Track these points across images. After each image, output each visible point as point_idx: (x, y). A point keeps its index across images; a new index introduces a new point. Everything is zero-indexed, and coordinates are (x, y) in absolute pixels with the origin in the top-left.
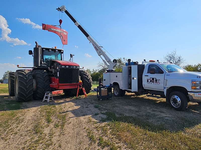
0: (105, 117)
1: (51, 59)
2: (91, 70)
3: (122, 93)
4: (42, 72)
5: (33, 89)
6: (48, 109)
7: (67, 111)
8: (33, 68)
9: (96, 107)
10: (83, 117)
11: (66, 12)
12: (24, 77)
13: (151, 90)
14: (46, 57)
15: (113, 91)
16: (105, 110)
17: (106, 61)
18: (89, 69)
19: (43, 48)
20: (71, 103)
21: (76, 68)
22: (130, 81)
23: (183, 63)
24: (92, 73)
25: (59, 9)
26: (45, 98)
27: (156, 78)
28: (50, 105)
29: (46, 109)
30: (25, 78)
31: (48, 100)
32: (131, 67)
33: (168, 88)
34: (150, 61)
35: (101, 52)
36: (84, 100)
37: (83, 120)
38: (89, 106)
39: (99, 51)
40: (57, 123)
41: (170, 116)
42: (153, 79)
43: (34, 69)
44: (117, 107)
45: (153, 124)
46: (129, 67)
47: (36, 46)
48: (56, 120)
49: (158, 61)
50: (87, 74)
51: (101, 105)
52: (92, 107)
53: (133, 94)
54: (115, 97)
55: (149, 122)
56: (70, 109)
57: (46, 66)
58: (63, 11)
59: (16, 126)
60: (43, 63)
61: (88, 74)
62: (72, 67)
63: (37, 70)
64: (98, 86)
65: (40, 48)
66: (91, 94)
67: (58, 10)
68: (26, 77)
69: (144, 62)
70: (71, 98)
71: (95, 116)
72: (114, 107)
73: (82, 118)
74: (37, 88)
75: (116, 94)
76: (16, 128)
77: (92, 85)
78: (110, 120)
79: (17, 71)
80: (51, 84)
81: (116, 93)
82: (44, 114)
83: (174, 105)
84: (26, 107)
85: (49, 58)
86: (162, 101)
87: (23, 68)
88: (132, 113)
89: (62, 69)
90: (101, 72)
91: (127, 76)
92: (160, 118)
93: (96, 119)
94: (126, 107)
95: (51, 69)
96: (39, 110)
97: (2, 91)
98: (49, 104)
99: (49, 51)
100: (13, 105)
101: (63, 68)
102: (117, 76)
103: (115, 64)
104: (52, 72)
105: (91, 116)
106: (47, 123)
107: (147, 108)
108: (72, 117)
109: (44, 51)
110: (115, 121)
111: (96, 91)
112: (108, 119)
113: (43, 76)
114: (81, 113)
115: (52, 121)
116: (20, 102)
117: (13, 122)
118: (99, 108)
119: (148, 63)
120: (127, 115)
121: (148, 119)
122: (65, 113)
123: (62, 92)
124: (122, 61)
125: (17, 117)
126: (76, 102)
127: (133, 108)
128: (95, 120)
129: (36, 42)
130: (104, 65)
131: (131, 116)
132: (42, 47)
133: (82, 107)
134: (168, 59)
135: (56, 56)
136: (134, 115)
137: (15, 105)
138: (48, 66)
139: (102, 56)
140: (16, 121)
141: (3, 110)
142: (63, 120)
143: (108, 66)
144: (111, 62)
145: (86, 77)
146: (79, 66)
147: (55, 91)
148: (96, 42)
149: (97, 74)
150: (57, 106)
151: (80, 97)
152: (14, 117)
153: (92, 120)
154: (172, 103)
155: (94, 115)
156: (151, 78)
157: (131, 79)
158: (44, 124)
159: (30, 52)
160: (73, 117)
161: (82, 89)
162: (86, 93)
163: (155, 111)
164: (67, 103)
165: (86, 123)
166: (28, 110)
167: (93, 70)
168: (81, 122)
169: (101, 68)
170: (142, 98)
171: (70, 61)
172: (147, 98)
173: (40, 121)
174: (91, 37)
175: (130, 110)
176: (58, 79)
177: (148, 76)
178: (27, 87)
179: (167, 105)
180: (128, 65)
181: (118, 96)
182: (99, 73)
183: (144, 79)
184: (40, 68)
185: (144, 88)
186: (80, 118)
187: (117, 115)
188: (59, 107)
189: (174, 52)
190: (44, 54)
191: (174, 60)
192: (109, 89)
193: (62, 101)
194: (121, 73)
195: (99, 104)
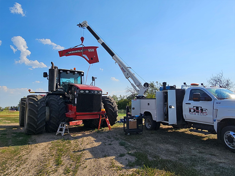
0: (133, 159)
1: (69, 82)
2: (118, 96)
3: (156, 125)
4: (57, 98)
5: (45, 119)
6: (61, 145)
7: (84, 150)
8: (47, 94)
9: (122, 144)
10: (104, 159)
11: (89, 28)
12: (35, 104)
13: (194, 123)
14: (63, 80)
15: (144, 122)
16: (134, 149)
17: (135, 85)
18: (115, 95)
19: (60, 70)
20: (91, 137)
21: (98, 93)
22: (167, 111)
23: (232, 88)
24: (119, 99)
25: (80, 25)
26: (60, 131)
27: (201, 107)
28: (64, 140)
29: (58, 146)
30: (37, 106)
31: (62, 133)
32: (167, 93)
33: (219, 121)
34: (192, 85)
35: (129, 73)
36: (107, 134)
37: (103, 164)
38: (112, 143)
39: (127, 72)
40: (69, 166)
41: (226, 161)
42: (197, 108)
43: (49, 94)
44: (149, 145)
45: (203, 173)
46: (164, 93)
47: (52, 67)
48: (68, 162)
49: (202, 84)
50: (111, 101)
51: (129, 141)
52: (116, 145)
53: (170, 127)
54: (147, 131)
55: (196, 171)
56: (89, 147)
57: (62, 90)
58: (85, 27)
59: (14, 170)
60: (59, 87)
61: (113, 101)
62: (92, 92)
63: (51, 96)
64: (125, 115)
65: (56, 70)
66: (116, 125)
67: (79, 27)
68: (38, 104)
69: (184, 86)
70: (92, 131)
71: (119, 158)
72: (145, 145)
73: (102, 160)
74: (50, 117)
75: (148, 127)
76: (14, 173)
77: (118, 114)
78: (140, 165)
79: (28, 96)
80: (67, 113)
81: (149, 125)
82: (54, 152)
83: (230, 144)
84: (35, 142)
85: (67, 82)
86: (211, 138)
87: (35, 93)
88: (170, 155)
89: (80, 95)
90: (129, 99)
91: (162, 103)
92: (211, 164)
93: (121, 163)
94: (162, 146)
95: (68, 94)
96: (50, 146)
97: (14, 121)
98: (64, 138)
99: (67, 73)
100: (21, 138)
101: (82, 94)
102: (149, 104)
103: (146, 89)
104: (69, 98)
105: (114, 157)
106: (56, 166)
107: (191, 148)
108: (89, 159)
109: (61, 73)
110: (147, 167)
111: (122, 122)
112: (137, 164)
113: (58, 103)
114: (101, 152)
115: (62, 164)
116: (29, 135)
117: (13, 162)
118: (126, 145)
119: (190, 87)
120: (164, 158)
121: (194, 166)
122: (81, 153)
123: (81, 123)
124: (155, 85)
125: (19, 155)
126: (97, 136)
127: (171, 148)
128: (120, 165)
129: (52, 63)
130: (133, 91)
131: (170, 160)
132: (58, 68)
133: (104, 144)
134: (213, 83)
135: (76, 79)
136: (173, 158)
137: (23, 138)
138: (65, 91)
139: (130, 79)
140: (17, 162)
141: (6, 146)
142: (77, 163)
143: (138, 91)
144: (141, 86)
145: (110, 104)
146: (102, 91)
147: (73, 122)
148: (124, 63)
149: (125, 101)
150: (72, 142)
151: (103, 130)
152: (16, 155)
153: (115, 165)
154: (227, 142)
155: (119, 156)
156: (194, 107)
157: (167, 108)
158: (51, 167)
159: (45, 75)
160: (91, 158)
161: (105, 119)
162: (110, 124)
163: (203, 153)
164: (85, 138)
165: (107, 169)
166: (36, 146)
167: (120, 96)
168: (99, 167)
169: (129, 94)
170: (182, 132)
171: (92, 85)
172: (189, 132)
173: (47, 163)
174: (117, 56)
175: (168, 150)
176: (75, 107)
177: (190, 104)
178: (38, 117)
179: (218, 144)
180: (162, 90)
181: (151, 129)
182: (127, 100)
183: (186, 108)
184: (55, 93)
185: (185, 120)
186: (99, 159)
187: (150, 158)
188: (74, 143)
189: (220, 75)
190: (61, 76)
191: (221, 84)
192: (139, 120)
193: (80, 135)
194: (154, 100)
195: (126, 141)
